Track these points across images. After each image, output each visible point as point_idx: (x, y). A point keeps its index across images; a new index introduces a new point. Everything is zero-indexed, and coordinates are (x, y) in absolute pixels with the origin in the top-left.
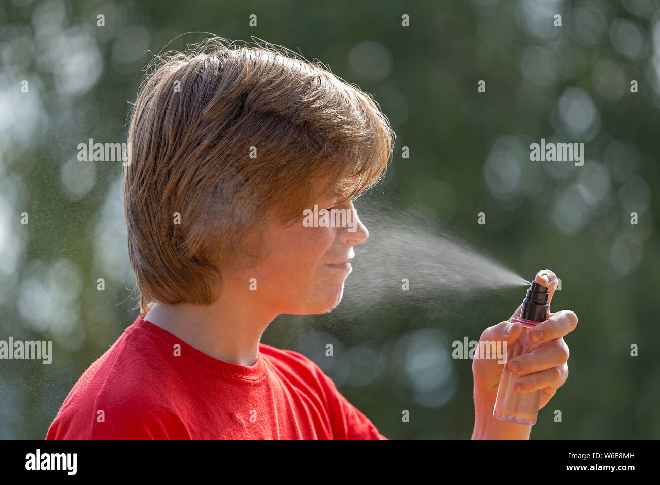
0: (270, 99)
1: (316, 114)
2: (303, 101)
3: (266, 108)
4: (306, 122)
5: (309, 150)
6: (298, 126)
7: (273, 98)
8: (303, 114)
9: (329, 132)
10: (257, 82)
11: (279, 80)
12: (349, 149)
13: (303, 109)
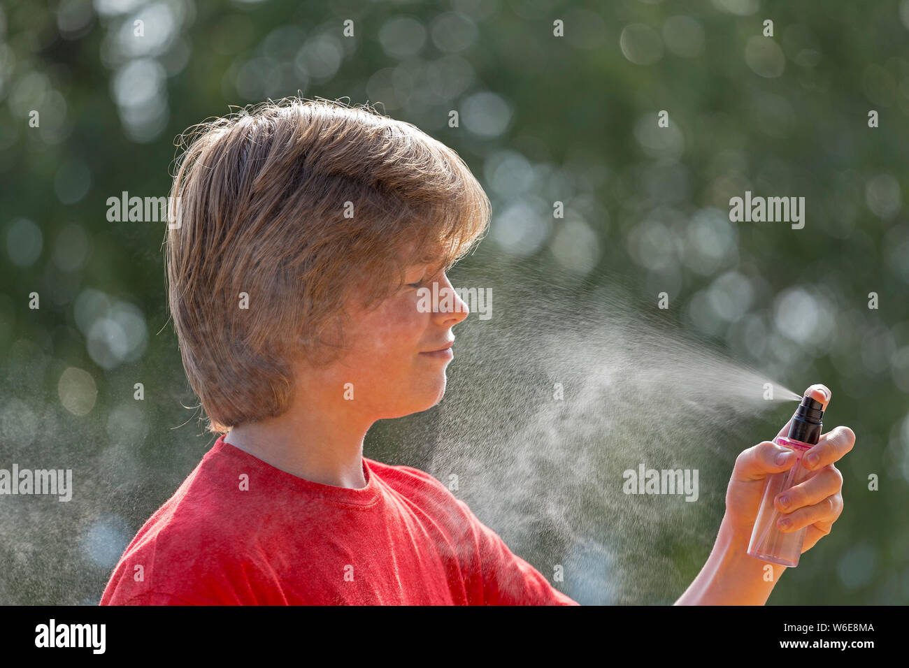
0: (333, 159)
1: (390, 170)
2: (374, 157)
3: (329, 170)
4: (379, 182)
5: (386, 215)
6: (370, 187)
7: (337, 157)
8: (375, 173)
9: (407, 191)
10: (315, 141)
11: (341, 135)
12: (432, 209)
13: (374, 166)
